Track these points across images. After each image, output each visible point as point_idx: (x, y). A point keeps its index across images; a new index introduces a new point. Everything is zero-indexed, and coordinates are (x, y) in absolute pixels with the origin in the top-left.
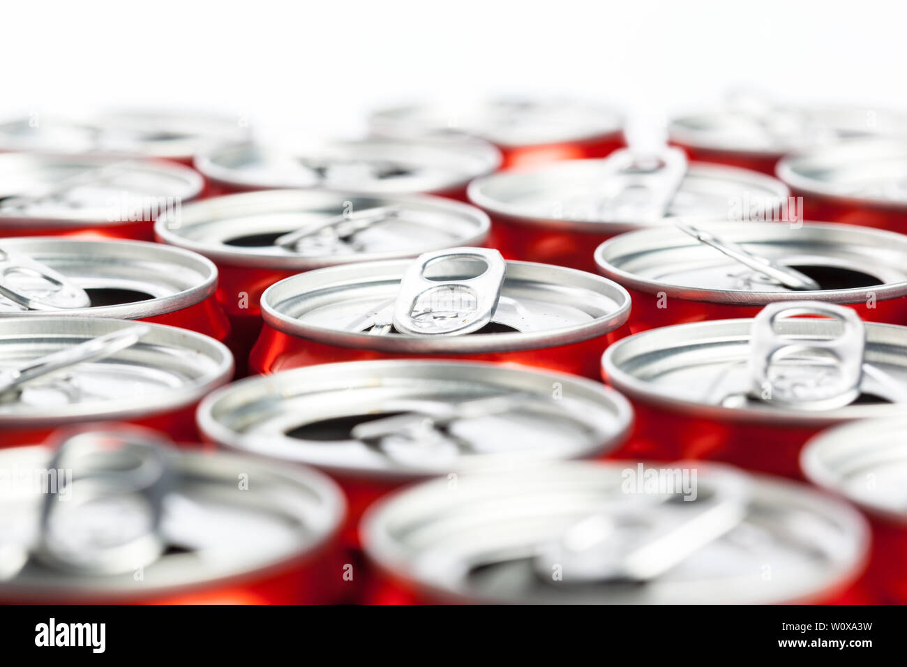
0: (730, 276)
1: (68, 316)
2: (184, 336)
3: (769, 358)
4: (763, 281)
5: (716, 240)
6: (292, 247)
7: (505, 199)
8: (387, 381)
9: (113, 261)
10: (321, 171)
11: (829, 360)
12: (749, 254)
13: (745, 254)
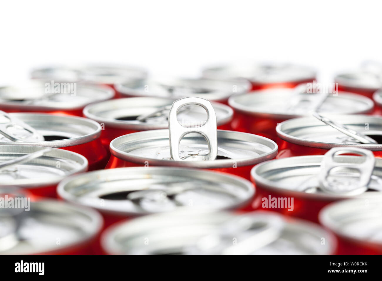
0: (338, 138)
1: (26, 145)
2: (72, 155)
3: (328, 172)
4: (352, 141)
5: (331, 122)
6: (144, 121)
7: (248, 104)
8: (155, 176)
9: (60, 124)
10: (171, 90)
11: (356, 174)
12: (346, 128)
13: (345, 129)
